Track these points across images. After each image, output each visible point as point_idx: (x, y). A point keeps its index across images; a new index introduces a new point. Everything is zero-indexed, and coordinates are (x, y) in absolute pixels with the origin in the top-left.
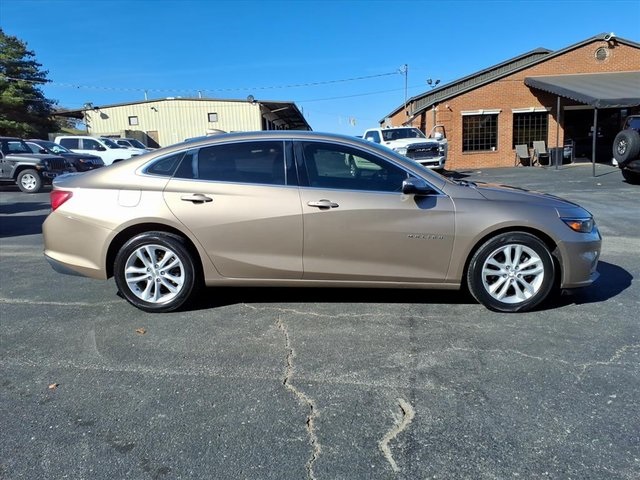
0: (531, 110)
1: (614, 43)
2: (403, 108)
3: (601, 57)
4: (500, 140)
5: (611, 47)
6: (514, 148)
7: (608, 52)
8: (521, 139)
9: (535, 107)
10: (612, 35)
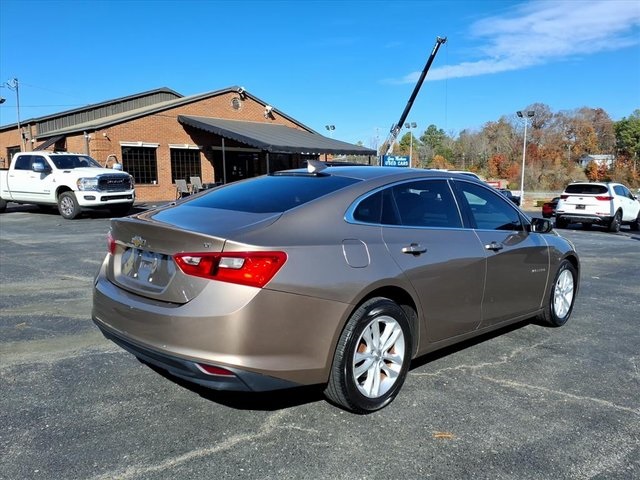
0: (186, 147)
1: (245, 96)
2: (16, 128)
3: (236, 107)
4: (160, 173)
5: (242, 99)
6: (174, 182)
7: (240, 103)
8: (179, 175)
9: (189, 144)
10: (243, 89)
